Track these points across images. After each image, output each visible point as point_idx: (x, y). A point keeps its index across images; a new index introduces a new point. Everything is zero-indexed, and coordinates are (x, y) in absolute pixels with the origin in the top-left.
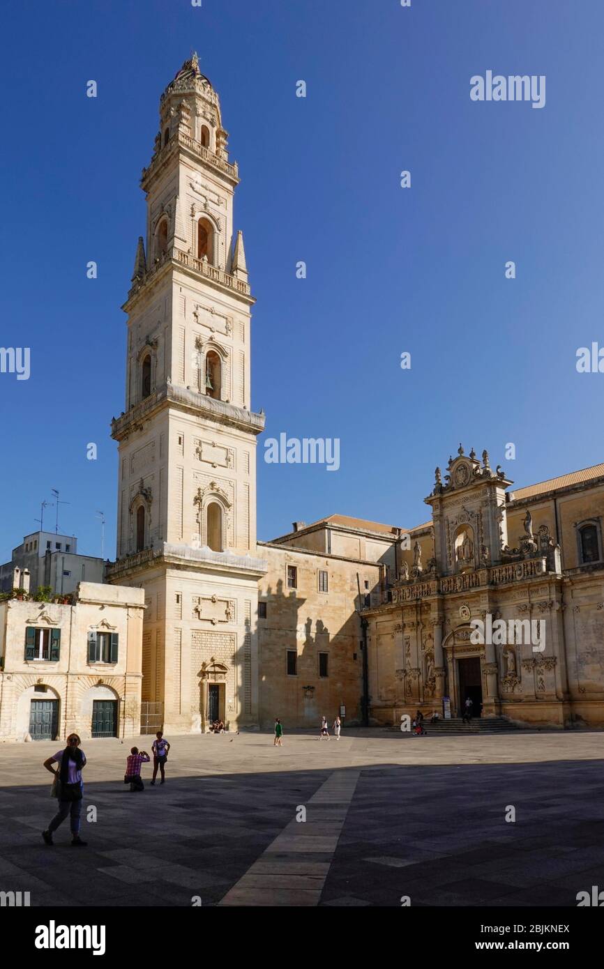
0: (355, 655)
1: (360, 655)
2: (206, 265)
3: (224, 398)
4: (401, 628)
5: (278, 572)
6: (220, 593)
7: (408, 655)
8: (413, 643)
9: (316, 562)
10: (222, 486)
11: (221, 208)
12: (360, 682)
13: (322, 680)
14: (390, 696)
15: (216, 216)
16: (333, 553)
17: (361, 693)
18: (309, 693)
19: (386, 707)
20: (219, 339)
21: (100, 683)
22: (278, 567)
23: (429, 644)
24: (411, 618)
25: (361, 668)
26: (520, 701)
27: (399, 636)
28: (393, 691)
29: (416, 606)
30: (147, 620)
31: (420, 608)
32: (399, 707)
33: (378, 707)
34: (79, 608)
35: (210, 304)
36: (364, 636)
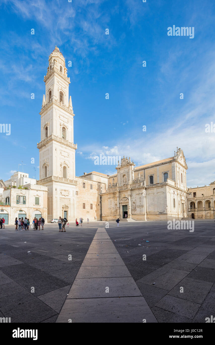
0: (99, 204)
1: (100, 204)
2: (62, 104)
3: (67, 140)
4: (110, 198)
5: (80, 184)
6: (66, 189)
7: (111, 204)
8: (112, 202)
9: (90, 182)
10: (67, 162)
11: (65, 89)
12: (100, 211)
13: (91, 210)
14: (107, 214)
15: (64, 92)
16: (94, 180)
17: (100, 213)
18: (88, 213)
19: (106, 216)
20: (66, 124)
21: (37, 210)
22: (81, 183)
23: (116, 202)
24: (112, 196)
25: (100, 208)
26: (136, 215)
27: (109, 200)
28: (107, 213)
29: (113, 193)
30: (48, 194)
31: (114, 193)
32: (109, 216)
33: (104, 216)
34: (30, 191)
35: (63, 115)
36: (101, 200)
